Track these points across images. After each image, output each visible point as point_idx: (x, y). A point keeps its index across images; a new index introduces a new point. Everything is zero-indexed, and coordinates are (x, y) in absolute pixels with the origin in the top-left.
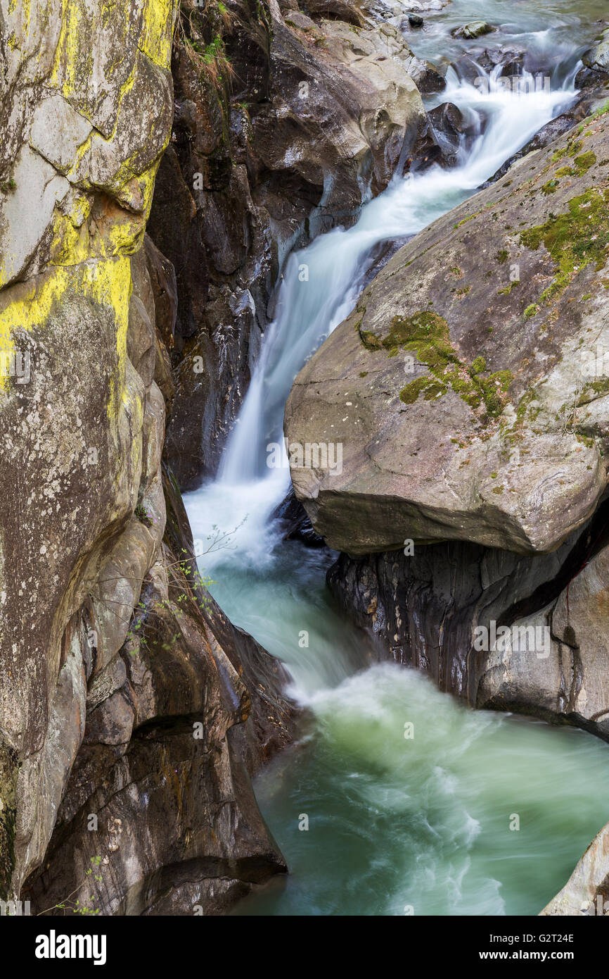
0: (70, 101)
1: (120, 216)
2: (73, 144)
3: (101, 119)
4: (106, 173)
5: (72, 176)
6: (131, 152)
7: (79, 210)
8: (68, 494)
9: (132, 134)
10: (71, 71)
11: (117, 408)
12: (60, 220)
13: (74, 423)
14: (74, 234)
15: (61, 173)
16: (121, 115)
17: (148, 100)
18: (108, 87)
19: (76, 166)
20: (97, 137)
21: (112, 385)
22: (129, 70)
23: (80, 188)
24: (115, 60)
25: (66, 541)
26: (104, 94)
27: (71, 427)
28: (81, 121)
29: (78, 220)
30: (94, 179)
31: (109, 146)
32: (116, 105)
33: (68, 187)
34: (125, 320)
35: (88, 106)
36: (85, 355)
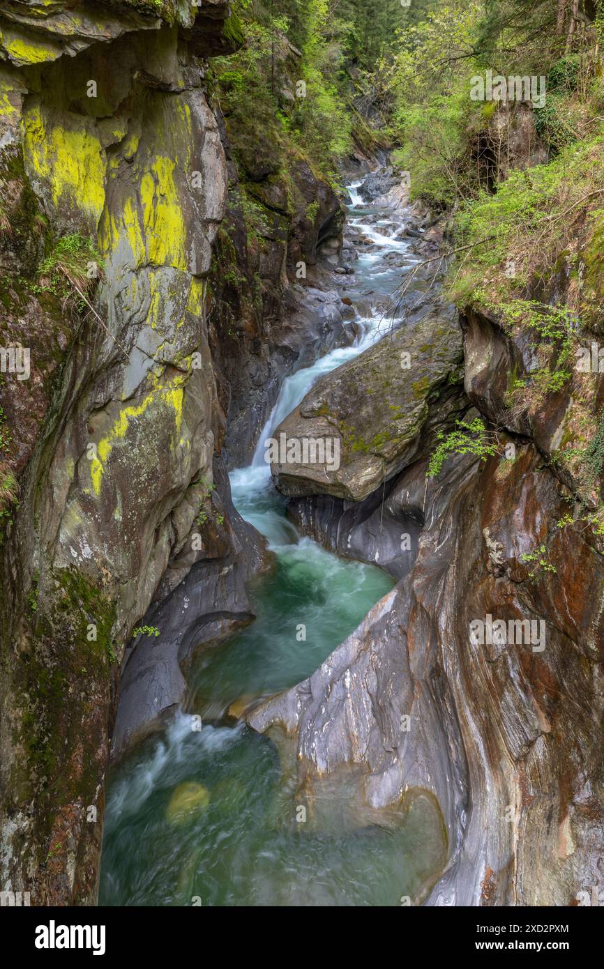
0: (155, 329)
1: (178, 373)
2: (155, 346)
3: (167, 337)
4: (170, 357)
5: (155, 358)
6: (181, 349)
7: (158, 371)
8: (151, 479)
9: (182, 342)
10: (155, 318)
11: (176, 445)
12: (150, 375)
13: (154, 452)
14: (157, 380)
15: (150, 357)
16: (178, 335)
17: (189, 328)
18: (172, 324)
19: (157, 354)
20: (167, 343)
21: (172, 438)
22: (181, 318)
23: (158, 362)
24: (175, 313)
25: (150, 497)
26: (170, 327)
27: (152, 453)
28: (159, 337)
29: (158, 374)
30: (165, 359)
31: (172, 347)
32: (175, 331)
33: (153, 362)
34: (180, 412)
35: (163, 330)
36: (160, 426)
